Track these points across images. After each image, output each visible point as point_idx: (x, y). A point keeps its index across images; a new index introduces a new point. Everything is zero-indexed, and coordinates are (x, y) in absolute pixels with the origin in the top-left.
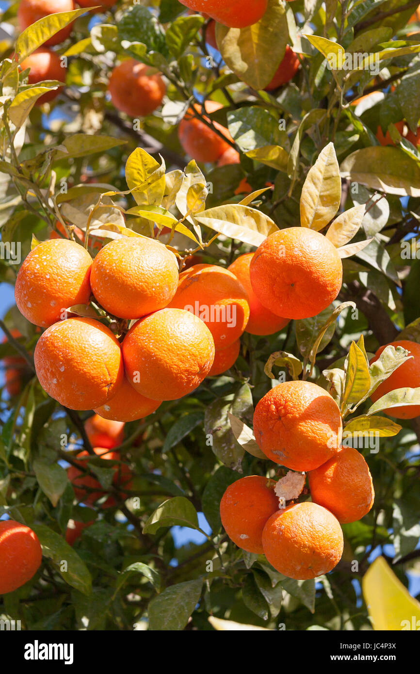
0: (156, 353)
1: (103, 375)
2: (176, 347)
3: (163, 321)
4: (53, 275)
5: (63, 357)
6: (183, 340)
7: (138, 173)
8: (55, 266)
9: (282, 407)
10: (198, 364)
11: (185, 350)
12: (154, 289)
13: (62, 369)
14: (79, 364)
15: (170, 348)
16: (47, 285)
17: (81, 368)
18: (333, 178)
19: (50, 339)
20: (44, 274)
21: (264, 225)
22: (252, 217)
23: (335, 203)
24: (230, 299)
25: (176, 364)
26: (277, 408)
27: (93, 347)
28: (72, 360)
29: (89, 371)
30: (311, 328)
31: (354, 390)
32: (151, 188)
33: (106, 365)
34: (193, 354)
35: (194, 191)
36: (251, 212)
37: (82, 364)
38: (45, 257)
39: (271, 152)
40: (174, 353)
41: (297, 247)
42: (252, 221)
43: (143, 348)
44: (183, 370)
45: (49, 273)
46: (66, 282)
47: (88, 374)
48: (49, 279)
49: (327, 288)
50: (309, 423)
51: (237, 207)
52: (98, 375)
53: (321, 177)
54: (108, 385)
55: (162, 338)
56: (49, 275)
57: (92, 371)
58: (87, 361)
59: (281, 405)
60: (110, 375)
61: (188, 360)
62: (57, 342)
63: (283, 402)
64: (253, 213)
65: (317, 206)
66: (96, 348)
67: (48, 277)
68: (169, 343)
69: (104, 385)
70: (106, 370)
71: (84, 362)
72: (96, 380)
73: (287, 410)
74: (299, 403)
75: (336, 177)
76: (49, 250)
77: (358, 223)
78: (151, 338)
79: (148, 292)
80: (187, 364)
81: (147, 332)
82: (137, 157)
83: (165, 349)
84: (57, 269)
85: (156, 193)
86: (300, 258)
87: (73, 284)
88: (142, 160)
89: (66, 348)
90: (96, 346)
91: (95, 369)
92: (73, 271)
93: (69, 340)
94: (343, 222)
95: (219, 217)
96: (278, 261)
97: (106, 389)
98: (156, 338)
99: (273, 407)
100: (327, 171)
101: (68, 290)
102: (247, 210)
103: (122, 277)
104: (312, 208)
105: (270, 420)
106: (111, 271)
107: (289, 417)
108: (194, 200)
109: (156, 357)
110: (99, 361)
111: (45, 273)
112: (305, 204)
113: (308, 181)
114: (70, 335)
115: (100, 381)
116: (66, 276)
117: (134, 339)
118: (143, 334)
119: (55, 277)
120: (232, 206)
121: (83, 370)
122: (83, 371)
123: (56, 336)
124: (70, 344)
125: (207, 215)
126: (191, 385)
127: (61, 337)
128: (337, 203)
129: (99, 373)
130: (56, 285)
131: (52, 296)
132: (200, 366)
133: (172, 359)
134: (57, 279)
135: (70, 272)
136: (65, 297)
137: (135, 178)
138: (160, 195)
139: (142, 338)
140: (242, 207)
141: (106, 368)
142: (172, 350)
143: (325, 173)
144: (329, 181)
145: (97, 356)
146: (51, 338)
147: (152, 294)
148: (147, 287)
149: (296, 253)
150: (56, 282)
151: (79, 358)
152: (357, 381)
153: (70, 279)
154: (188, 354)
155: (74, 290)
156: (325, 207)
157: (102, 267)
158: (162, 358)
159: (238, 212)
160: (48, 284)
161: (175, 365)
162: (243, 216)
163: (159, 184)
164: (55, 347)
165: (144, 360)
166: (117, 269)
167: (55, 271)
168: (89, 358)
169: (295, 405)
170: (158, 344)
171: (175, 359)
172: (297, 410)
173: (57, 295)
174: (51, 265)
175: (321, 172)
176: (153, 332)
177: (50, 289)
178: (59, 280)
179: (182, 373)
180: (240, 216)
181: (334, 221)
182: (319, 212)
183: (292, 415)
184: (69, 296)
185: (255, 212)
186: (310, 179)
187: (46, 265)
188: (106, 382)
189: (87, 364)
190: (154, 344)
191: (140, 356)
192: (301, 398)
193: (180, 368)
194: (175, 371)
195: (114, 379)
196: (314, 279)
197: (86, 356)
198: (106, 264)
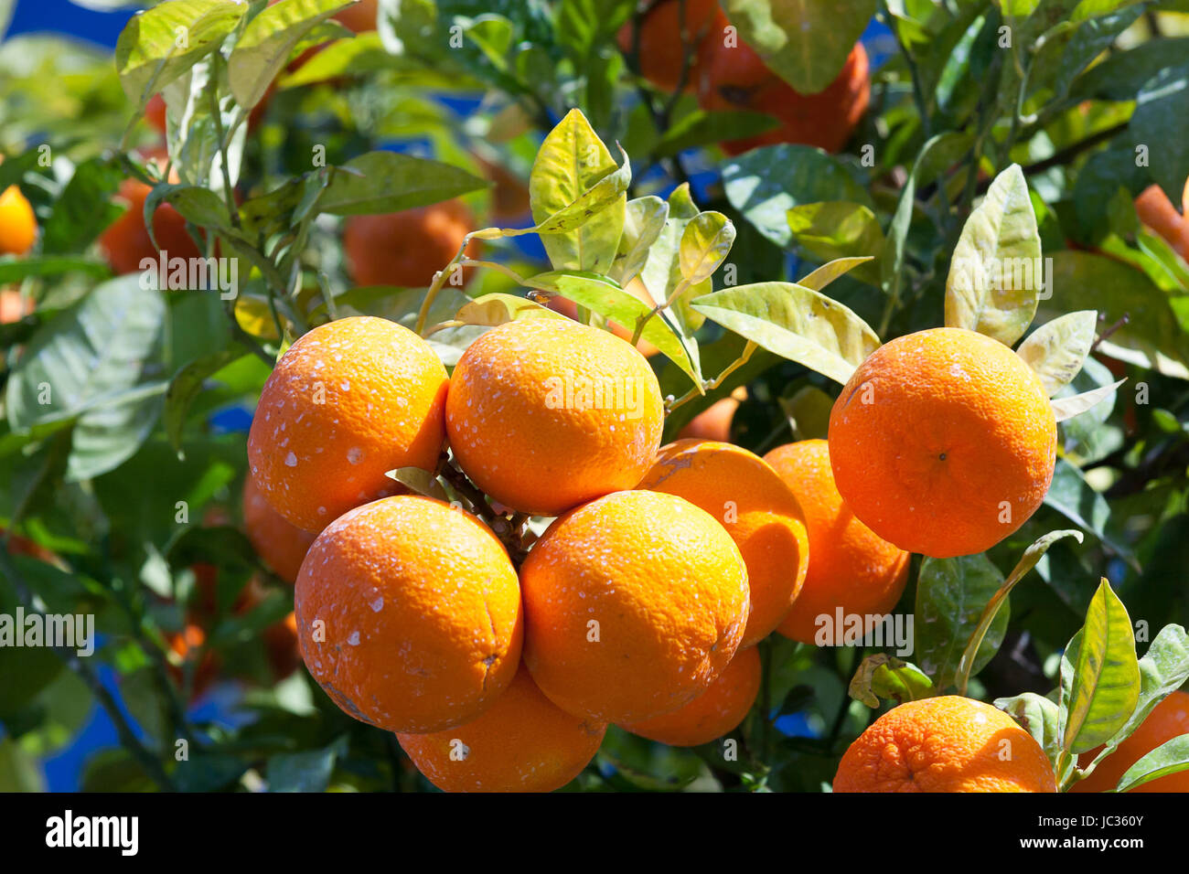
0: (616, 580)
1: (480, 627)
2: (668, 567)
3: (632, 508)
4: (359, 385)
5: (380, 575)
6: (685, 552)
7: (562, 187)
8: (365, 364)
9: (918, 748)
10: (717, 619)
11: (688, 577)
12: (612, 428)
13: (378, 606)
14: (423, 593)
15: (653, 570)
16: (343, 407)
17: (428, 603)
18: (1023, 243)
19: (348, 535)
20: (336, 380)
21: (855, 340)
22: (829, 319)
23: (1025, 303)
24: (770, 513)
25: (666, 609)
26: (903, 751)
27: (458, 554)
28: (405, 581)
29: (446, 614)
30: (952, 619)
31: (1093, 715)
32: (590, 227)
33: (487, 604)
34: (707, 592)
35: (701, 231)
36: (827, 308)
37: (430, 594)
38: (337, 345)
39: (846, 224)
40: (661, 583)
41: (957, 362)
42: (828, 329)
43: (582, 567)
44: (680, 628)
45: (349, 380)
46: (390, 405)
47: (443, 620)
48: (348, 394)
49: (1028, 468)
50: (987, 782)
51: (795, 289)
52: (468, 626)
53: (994, 238)
54: (489, 657)
55: (633, 544)
56: (348, 383)
57: (453, 614)
58: (443, 586)
59: (913, 742)
60: (495, 631)
61: (694, 604)
62: (365, 541)
63: (919, 736)
64: (831, 310)
65: (983, 307)
66: (465, 559)
67: (345, 388)
68: (650, 557)
69: (479, 654)
70: (487, 616)
71: (435, 590)
72: (461, 638)
73: (932, 752)
74: (962, 737)
75: (1029, 240)
76: (346, 331)
77: (1081, 350)
78: (603, 543)
79: (599, 433)
80: (691, 615)
81: (595, 530)
82: (565, 140)
83: (640, 571)
84: (369, 371)
85: (600, 242)
86: (967, 388)
87: (407, 411)
88: (577, 148)
89: (389, 554)
90: (467, 555)
91: (461, 608)
92: (408, 381)
93: (397, 535)
94: (1046, 345)
95: (751, 310)
96: (910, 394)
97: (483, 667)
98: (616, 543)
99: (893, 750)
100: (1007, 225)
101: (393, 425)
102: (817, 300)
103: (536, 392)
104: (971, 307)
105: (884, 781)
106: (508, 376)
107: (936, 769)
108: (698, 255)
109: (616, 590)
110: (473, 591)
111: (338, 378)
112: (958, 296)
113: (966, 242)
114: (399, 523)
115: (471, 643)
116: (391, 389)
117: (556, 549)
118: (581, 537)
119: (364, 389)
120: (783, 287)
121: (431, 608)
122: (431, 612)
123: (363, 528)
124: (400, 543)
125: (723, 302)
126: (694, 678)
127: (378, 529)
128: (1032, 302)
129: (471, 620)
130: (364, 409)
131: (352, 435)
132: (719, 627)
133: (656, 596)
134: (369, 394)
135: (400, 382)
136: (386, 442)
137: (552, 201)
138: (609, 248)
139: (580, 544)
140: (807, 293)
141: (489, 612)
142: (656, 574)
143: (1002, 230)
144: (1011, 250)
145: (467, 578)
146: (350, 531)
147: (608, 442)
148: (596, 419)
149: (956, 375)
150: (367, 401)
151: (423, 580)
152: (1102, 693)
153: (399, 399)
154: (696, 589)
155: (408, 427)
156: (1003, 310)
157: (485, 369)
158: (631, 592)
159: (796, 302)
160: (345, 404)
161: (663, 612)
162: (807, 316)
163: (608, 219)
164: (360, 551)
165: (584, 596)
166: (523, 372)
167: (364, 374)
168: (447, 581)
169: (951, 740)
170: (621, 558)
171: (664, 599)
172: (959, 753)
173: (365, 434)
174: (355, 362)
175: (994, 225)
176: (608, 531)
177: (349, 418)
178: (372, 398)
179: (677, 635)
180: (800, 312)
181: (1027, 340)
182: (988, 320)
183: (943, 764)
184: (395, 439)
185: (835, 309)
186: (970, 237)
187: (342, 362)
188: (484, 648)
189: (442, 595)
190: (612, 559)
191: (573, 588)
192: (966, 725)
193: (674, 621)
194: (662, 628)
195: (505, 646)
196: (998, 440)
197: (441, 576)
198: (495, 363)
